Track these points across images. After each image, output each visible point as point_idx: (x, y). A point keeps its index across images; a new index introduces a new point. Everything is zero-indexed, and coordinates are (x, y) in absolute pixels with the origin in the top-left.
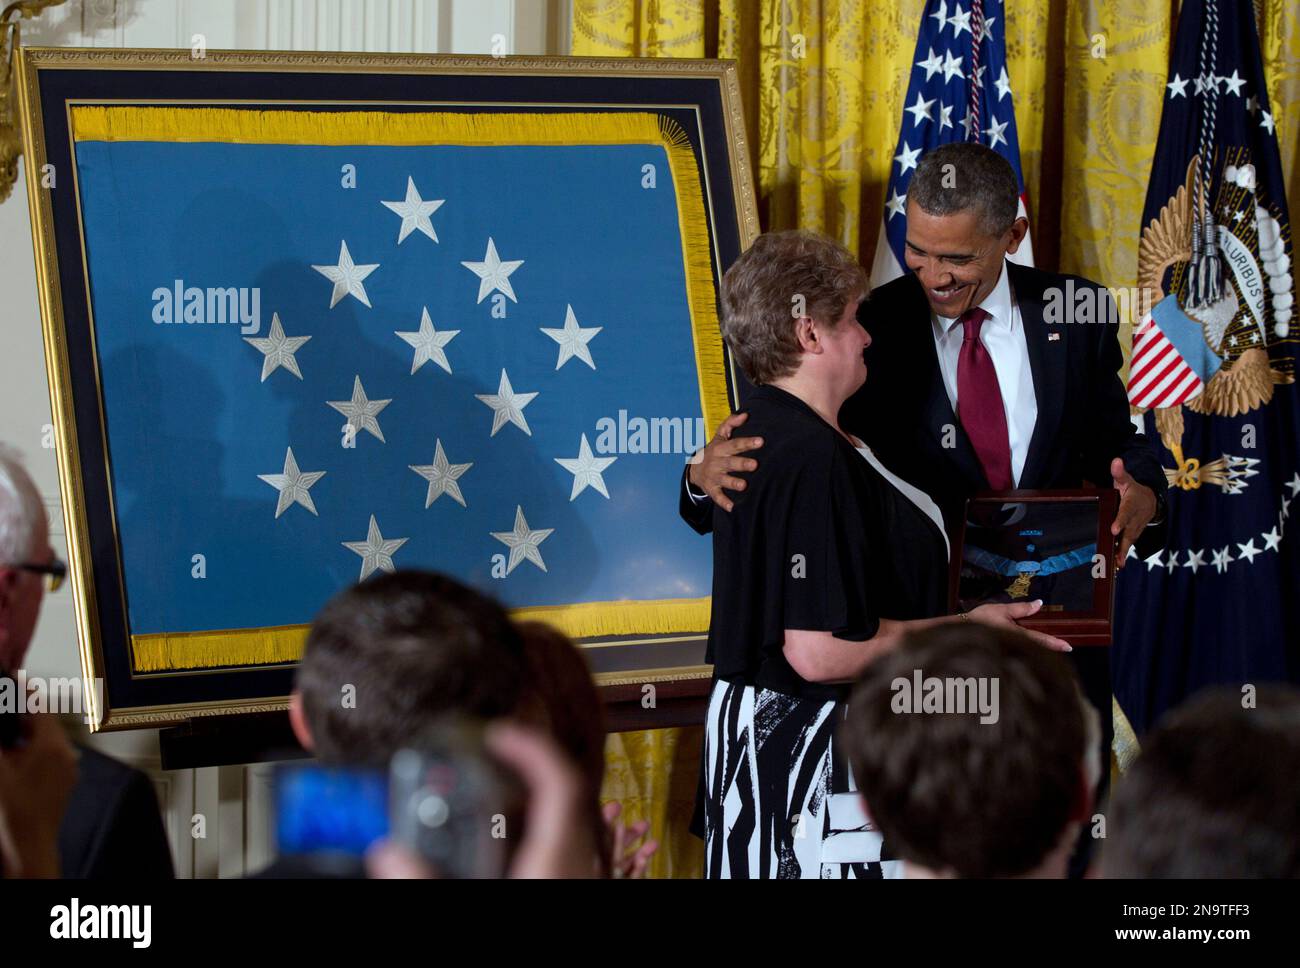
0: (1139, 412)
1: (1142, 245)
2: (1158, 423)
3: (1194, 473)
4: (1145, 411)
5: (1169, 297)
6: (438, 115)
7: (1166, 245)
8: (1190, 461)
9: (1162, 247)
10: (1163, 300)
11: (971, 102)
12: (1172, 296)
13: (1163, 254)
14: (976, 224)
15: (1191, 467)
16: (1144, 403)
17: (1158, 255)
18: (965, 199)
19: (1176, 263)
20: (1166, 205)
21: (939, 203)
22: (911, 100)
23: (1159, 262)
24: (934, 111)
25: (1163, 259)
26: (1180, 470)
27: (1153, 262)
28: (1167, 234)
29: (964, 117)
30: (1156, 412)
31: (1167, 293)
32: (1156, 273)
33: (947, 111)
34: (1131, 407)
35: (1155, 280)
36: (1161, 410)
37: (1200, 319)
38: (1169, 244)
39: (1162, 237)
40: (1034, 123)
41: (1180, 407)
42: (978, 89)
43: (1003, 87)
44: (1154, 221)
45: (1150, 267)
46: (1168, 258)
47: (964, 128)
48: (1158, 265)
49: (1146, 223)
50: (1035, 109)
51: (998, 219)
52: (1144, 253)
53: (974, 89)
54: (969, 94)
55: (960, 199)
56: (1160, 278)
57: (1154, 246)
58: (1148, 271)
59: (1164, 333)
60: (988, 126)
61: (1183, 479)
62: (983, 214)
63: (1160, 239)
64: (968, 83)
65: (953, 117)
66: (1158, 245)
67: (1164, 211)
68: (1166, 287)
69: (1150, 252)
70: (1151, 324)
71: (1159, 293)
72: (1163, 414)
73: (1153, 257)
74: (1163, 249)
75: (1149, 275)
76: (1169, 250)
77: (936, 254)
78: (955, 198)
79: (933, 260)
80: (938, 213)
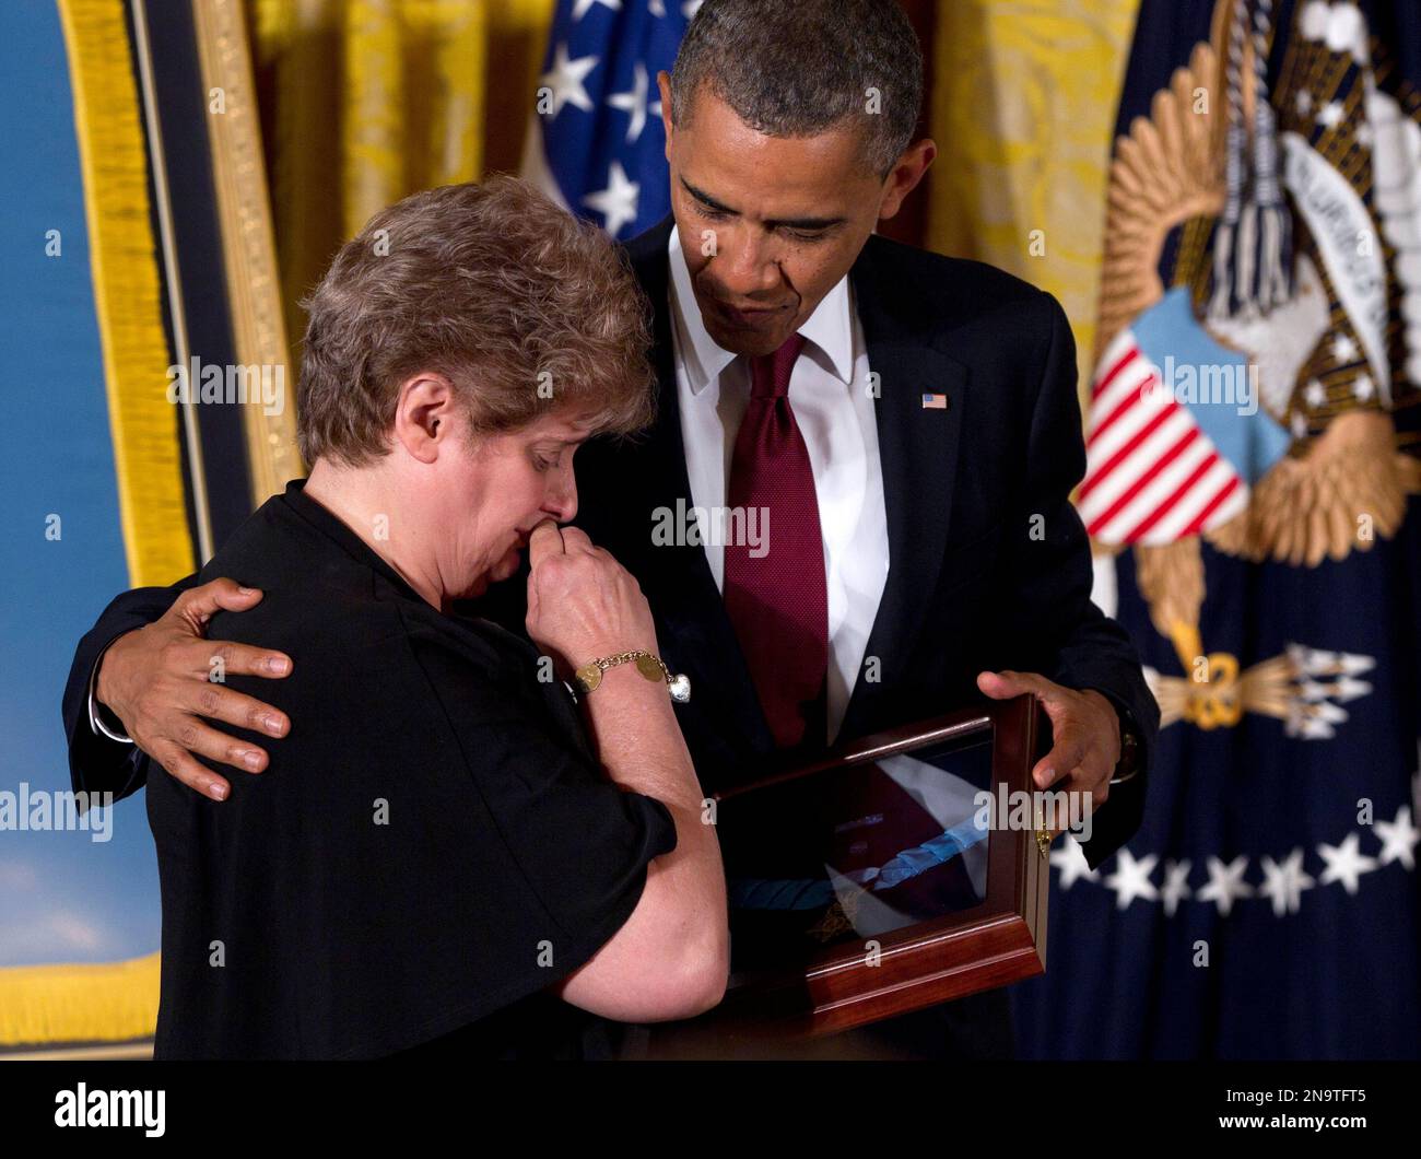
0: (1105, 550)
1: (1113, 179)
3: (1226, 690)
4: (1117, 550)
5: (1172, 295)
7: (1166, 178)
8: (1217, 661)
12: (1180, 292)
13: (1159, 198)
15: (1218, 675)
16: (1114, 533)
19: (1188, 221)
20: (1169, 87)
21: (784, 108)
23: (1150, 216)
25: (1158, 210)
26: (1192, 682)
27: (1134, 215)
28: (1169, 152)
30: (1141, 554)
35: (1142, 257)
36: (1151, 548)
37: (1241, 344)
38: (1173, 174)
39: (1157, 158)
41: (1194, 542)
44: (1142, 127)
45: (1130, 227)
46: (1172, 207)
49: (1122, 127)
52: (1118, 195)
56: (1151, 251)
61: (1199, 703)
63: (1150, 162)
67: (1165, 102)
68: (1166, 271)
69: (1130, 195)
70: (1131, 356)
71: (1151, 286)
72: (1157, 558)
73: (1137, 206)
74: (1161, 186)
75: (1128, 246)
76: (1174, 187)
77: (763, 217)
78: (819, 95)
79: (752, 231)
80: (780, 132)
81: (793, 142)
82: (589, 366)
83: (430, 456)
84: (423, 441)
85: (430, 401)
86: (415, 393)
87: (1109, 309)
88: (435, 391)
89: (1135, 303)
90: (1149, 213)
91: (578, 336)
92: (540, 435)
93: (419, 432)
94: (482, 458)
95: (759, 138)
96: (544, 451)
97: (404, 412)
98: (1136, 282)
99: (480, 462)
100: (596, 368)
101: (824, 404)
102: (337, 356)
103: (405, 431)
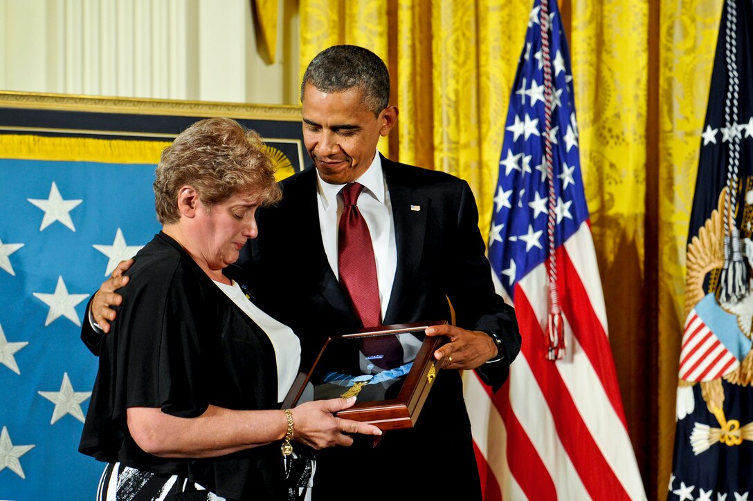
0: (688, 385)
1: (688, 259)
2: (704, 393)
3: (736, 432)
4: (694, 384)
5: (708, 295)
6: (80, 140)
7: (704, 256)
8: (732, 422)
9: (702, 258)
10: (703, 298)
11: (545, 153)
12: (711, 295)
13: (702, 263)
14: (361, 99)
15: (733, 427)
16: (692, 378)
17: (699, 264)
18: (352, 80)
19: (712, 270)
20: (704, 225)
21: (331, 84)
22: (504, 156)
24: (520, 162)
25: (703, 267)
26: (722, 428)
27: (695, 270)
28: (705, 247)
29: (540, 163)
30: (702, 385)
31: (706, 293)
32: (698, 278)
33: (527, 159)
34: (681, 381)
35: (697, 283)
36: (705, 383)
37: (734, 312)
38: (706, 255)
39: (702, 250)
40: (637, 191)
41: (720, 380)
42: (552, 144)
43: (570, 140)
44: (695, 239)
45: (693, 274)
46: (706, 266)
47: (540, 173)
48: (699, 272)
49: (689, 241)
50: (637, 182)
51: (377, 99)
52: (690, 264)
53: (547, 143)
54: (544, 146)
55: (348, 79)
56: (701, 281)
57: (696, 258)
58: (692, 277)
59: (706, 324)
60: (561, 171)
61: (726, 437)
62: (365, 93)
63: (699, 252)
64: (543, 139)
65: (532, 164)
66: (698, 256)
67: (702, 229)
68: (706, 288)
69: (693, 263)
70: (695, 317)
71: (701, 292)
72: (707, 386)
73: (695, 267)
74: (702, 259)
75: (692, 280)
76: (707, 260)
77: (329, 125)
78: (344, 78)
79: (326, 132)
80: (332, 91)
81: (335, 94)
82: (243, 177)
83: (192, 215)
84: (189, 210)
85: (189, 196)
86: (183, 194)
87: (687, 303)
88: (191, 192)
89: (696, 300)
90: (700, 269)
91: (239, 167)
92: (232, 205)
93: (187, 207)
94: (211, 214)
95: (325, 95)
96: (237, 212)
97: (180, 201)
98: (696, 292)
99: (211, 216)
100: (246, 177)
101: (374, 211)
102: (159, 185)
103: (182, 208)
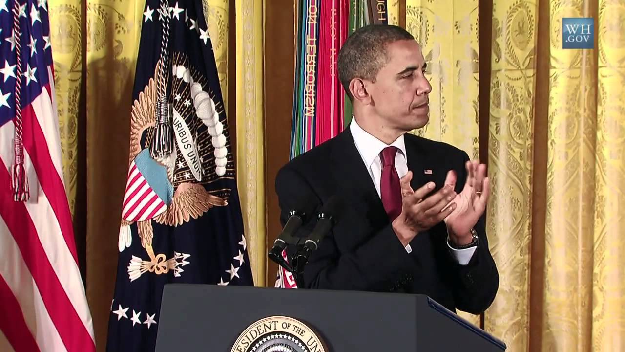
0: (127, 224)
2: (139, 231)
3: (163, 264)
5: (144, 150)
7: (143, 117)
8: (159, 256)
9: (141, 119)
10: (141, 152)
12: (147, 150)
13: (141, 123)
15: (161, 259)
16: (130, 218)
17: (139, 124)
19: (149, 128)
20: (143, 90)
23: (139, 127)
25: (141, 126)
26: (152, 261)
27: (136, 128)
28: (143, 109)
30: (137, 224)
32: (137, 134)
34: (123, 220)
35: (137, 139)
36: (140, 222)
37: (165, 164)
39: (141, 112)
41: (150, 220)
44: (136, 101)
45: (135, 131)
46: (144, 125)
48: (139, 130)
52: (132, 122)
59: (142, 174)
61: (155, 267)
63: (139, 113)
66: (139, 117)
67: (142, 94)
68: (143, 144)
69: (135, 122)
70: (135, 168)
71: (140, 147)
72: (141, 225)
73: (135, 125)
76: (145, 120)
89: (135, 153)
98: (136, 147)
